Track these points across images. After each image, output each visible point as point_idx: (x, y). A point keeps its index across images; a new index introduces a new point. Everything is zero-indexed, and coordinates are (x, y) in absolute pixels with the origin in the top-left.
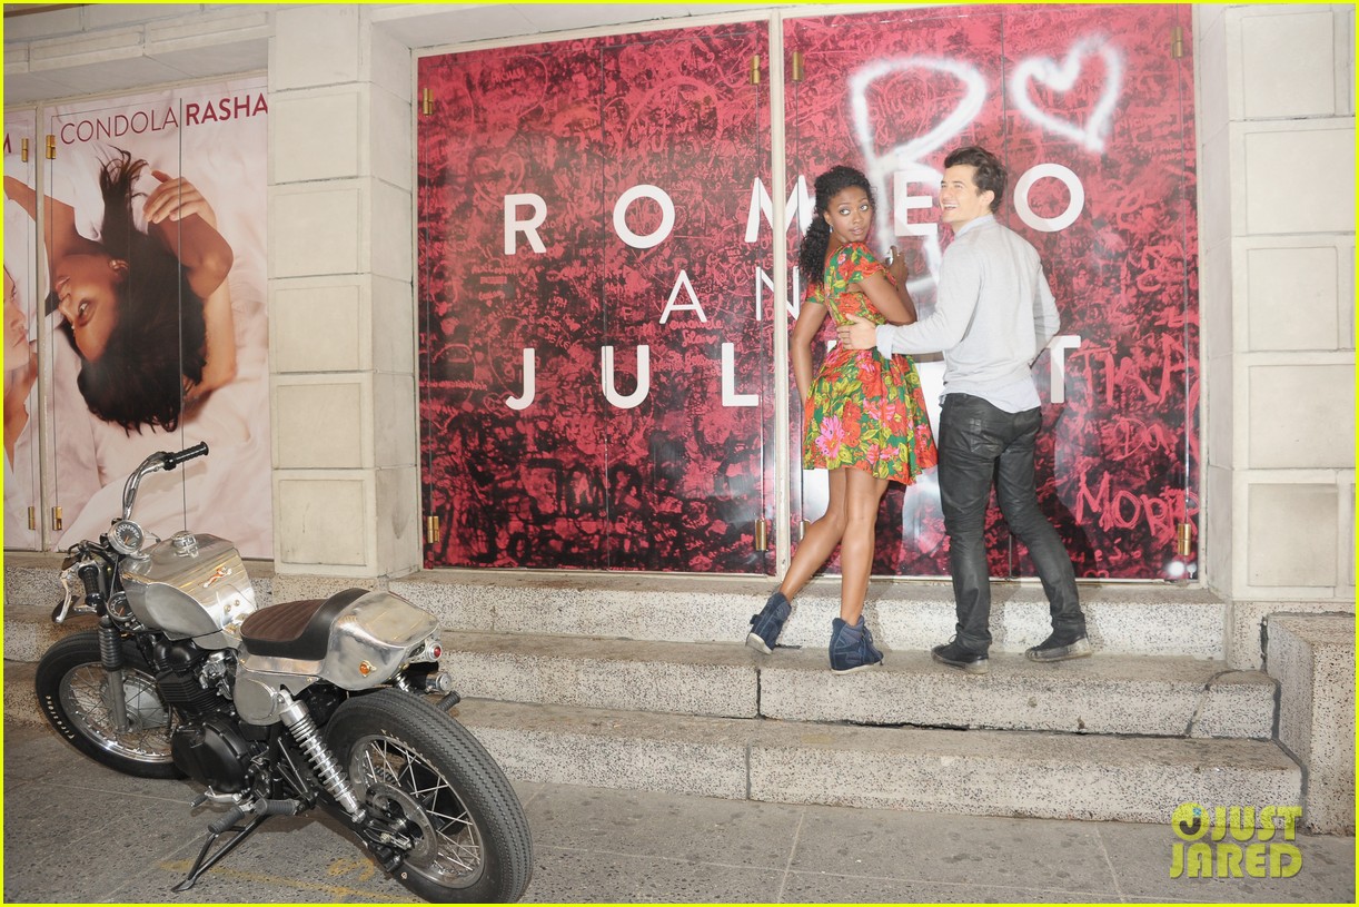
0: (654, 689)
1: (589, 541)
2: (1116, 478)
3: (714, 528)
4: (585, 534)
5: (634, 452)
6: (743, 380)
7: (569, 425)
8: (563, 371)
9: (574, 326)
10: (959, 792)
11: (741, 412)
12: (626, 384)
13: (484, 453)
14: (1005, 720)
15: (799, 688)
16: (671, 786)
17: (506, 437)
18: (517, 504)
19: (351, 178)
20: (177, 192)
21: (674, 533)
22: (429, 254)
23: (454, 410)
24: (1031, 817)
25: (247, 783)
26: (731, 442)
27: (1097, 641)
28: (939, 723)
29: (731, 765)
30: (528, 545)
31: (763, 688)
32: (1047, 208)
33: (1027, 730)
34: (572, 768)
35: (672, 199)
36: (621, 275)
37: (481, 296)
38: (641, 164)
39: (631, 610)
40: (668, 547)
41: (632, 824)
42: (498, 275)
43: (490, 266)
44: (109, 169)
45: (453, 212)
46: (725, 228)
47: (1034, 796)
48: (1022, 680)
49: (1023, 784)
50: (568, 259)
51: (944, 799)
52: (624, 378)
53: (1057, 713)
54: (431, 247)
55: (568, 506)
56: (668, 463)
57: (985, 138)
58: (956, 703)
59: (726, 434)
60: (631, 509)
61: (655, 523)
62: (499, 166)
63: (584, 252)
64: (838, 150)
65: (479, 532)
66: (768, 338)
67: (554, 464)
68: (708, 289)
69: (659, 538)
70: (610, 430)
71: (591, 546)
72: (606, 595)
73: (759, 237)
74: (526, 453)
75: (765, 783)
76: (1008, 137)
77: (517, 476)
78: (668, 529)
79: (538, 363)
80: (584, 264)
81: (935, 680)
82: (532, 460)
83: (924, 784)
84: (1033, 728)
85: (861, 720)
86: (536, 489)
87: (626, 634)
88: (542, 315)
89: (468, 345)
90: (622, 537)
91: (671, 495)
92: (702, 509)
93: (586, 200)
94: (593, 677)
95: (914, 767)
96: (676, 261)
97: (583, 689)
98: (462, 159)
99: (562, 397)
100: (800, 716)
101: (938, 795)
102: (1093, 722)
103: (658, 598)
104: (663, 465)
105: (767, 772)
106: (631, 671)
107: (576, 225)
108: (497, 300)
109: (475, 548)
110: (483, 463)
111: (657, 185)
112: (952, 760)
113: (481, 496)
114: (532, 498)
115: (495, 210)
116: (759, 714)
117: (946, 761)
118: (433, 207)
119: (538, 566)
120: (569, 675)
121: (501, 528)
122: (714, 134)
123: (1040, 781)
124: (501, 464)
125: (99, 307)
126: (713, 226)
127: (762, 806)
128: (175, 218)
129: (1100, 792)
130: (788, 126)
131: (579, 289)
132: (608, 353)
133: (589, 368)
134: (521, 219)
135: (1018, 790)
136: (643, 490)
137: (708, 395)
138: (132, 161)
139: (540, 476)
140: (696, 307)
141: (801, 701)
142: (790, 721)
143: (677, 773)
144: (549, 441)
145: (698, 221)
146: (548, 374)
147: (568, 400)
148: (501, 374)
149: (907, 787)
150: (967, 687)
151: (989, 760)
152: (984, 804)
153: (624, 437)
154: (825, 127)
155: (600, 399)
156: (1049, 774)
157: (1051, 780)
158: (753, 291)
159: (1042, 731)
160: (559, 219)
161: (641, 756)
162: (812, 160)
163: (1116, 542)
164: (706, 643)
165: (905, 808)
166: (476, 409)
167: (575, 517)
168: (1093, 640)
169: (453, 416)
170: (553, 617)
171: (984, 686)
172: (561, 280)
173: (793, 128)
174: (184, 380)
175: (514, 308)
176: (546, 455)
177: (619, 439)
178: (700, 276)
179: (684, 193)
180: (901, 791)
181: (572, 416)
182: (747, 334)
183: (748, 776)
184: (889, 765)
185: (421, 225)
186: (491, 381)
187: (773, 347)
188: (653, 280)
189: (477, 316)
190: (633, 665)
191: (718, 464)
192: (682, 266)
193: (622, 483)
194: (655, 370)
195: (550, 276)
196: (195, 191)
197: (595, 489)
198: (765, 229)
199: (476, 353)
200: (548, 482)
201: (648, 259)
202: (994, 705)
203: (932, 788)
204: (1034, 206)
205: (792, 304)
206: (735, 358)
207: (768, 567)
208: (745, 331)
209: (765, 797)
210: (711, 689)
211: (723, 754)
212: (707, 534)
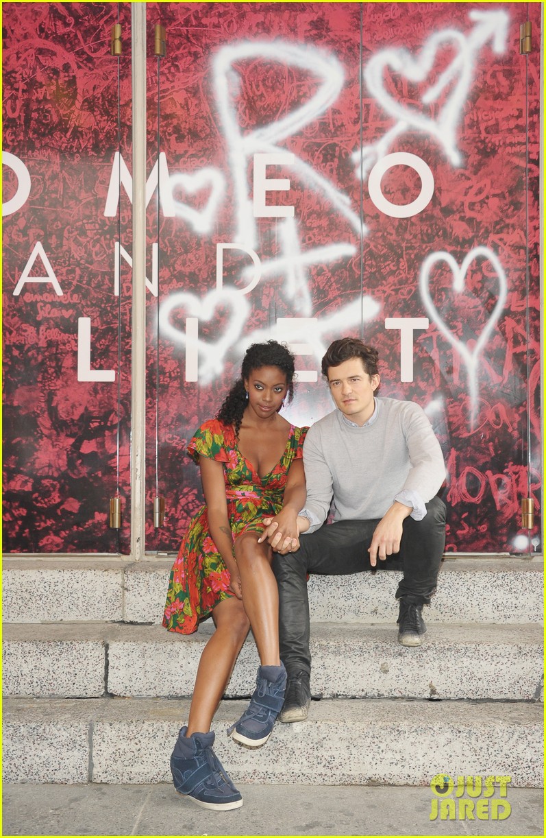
2: (462, 454)
3: (66, 506)
6: (100, 356)
10: (311, 759)
11: (96, 387)
14: (358, 688)
15: (149, 661)
24: (386, 784)
26: (87, 417)
27: (447, 610)
29: (72, 744)
31: (111, 664)
32: (399, 195)
33: (380, 697)
35: (29, 169)
40: (17, 528)
46: (84, 202)
47: (388, 762)
48: (373, 645)
49: (376, 749)
51: (297, 768)
53: (409, 679)
57: (343, 125)
59: (81, 410)
64: (199, 129)
66: (125, 314)
68: (64, 262)
69: (7, 517)
73: (119, 212)
75: (108, 762)
76: (365, 125)
78: (17, 508)
83: (276, 753)
84: (386, 694)
91: (22, 472)
92: (54, 486)
96: (31, 233)
100: (150, 693)
101: (291, 765)
102: (444, 687)
105: (111, 750)
111: (12, 151)
112: (304, 726)
116: (106, 692)
117: (298, 727)
122: (73, 104)
123: (392, 745)
126: (71, 198)
127: (104, 788)
129: (453, 754)
130: (150, 103)
135: (371, 755)
137: (63, 370)
140: (52, 279)
141: (151, 676)
142: (140, 698)
145: (56, 192)
149: (258, 757)
151: (341, 724)
152: (338, 772)
154: (187, 105)
156: (402, 736)
157: (404, 744)
158: (112, 266)
159: (395, 698)
162: (174, 137)
163: (463, 516)
164: (54, 623)
165: (256, 781)
168: (442, 609)
171: (336, 653)
173: (154, 104)
178: (56, 248)
179: (41, 163)
182: (105, 309)
183: (91, 756)
187: (130, 323)
191: (72, 441)
192: (38, 238)
194: (8, 342)
198: (124, 203)
202: (347, 673)
203: (284, 757)
204: (387, 192)
205: (151, 281)
206: (92, 333)
207: (123, 547)
208: (103, 305)
209: (109, 778)
210: (56, 667)
211: (64, 733)
212: (59, 513)
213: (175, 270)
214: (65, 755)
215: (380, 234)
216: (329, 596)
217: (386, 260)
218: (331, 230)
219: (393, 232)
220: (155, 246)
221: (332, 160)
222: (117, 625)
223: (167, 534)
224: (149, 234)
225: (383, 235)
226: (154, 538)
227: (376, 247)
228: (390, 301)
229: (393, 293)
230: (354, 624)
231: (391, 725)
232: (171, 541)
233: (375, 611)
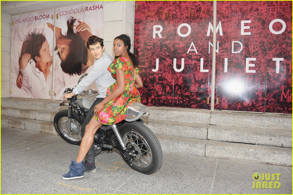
0: (184, 132)
1: (169, 101)
2: (291, 91)
3: (197, 99)
4: (168, 99)
5: (180, 82)
6: (205, 66)
7: (166, 75)
8: (165, 64)
9: (168, 54)
10: (254, 157)
11: (204, 73)
12: (179, 67)
13: (147, 81)
14: (264, 143)
15: (217, 133)
16: (187, 153)
17: (151, 78)
18: (153, 92)
19: (121, 21)
20: (83, 25)
21: (188, 100)
22: (136, 38)
23: (141, 72)
24: (271, 164)
25: (99, 143)
26: (202, 80)
28: (249, 143)
29: (201, 148)
30: (155, 101)
31: (208, 133)
32: (277, 29)
33: (269, 145)
34: (165, 147)
35: (191, 27)
36: (179, 43)
37: (148, 47)
38: (184, 19)
39: (178, 115)
40: (187, 103)
41: (179, 159)
42: (151, 43)
43: (150, 41)
44: (69, 21)
45: (142, 29)
46: (202, 33)
47: (272, 159)
48: (268, 134)
49: (269, 156)
50: (167, 39)
51: (250, 159)
52: (178, 65)
53: (277, 142)
54: (137, 37)
55: (165, 93)
56: (187, 84)
57: (263, 13)
58: (253, 138)
59: (201, 78)
60: (179, 94)
61: (184, 97)
62: (152, 19)
63: (170, 38)
64: (228, 16)
65: (145, 98)
66: (211, 57)
67: (162, 84)
68: (198, 46)
69: (185, 101)
70: (175, 77)
71: (169, 102)
72: (173, 112)
73: (210, 35)
74: (156, 81)
75: (209, 153)
76: (268, 13)
77: (154, 86)
78: (187, 99)
79: (160, 62)
80: (170, 40)
81: (248, 133)
82: (157, 83)
83: (246, 155)
84: (271, 145)
85: (230, 141)
86: (158, 89)
87: (177, 121)
88: (161, 51)
89: (144, 57)
90: (177, 100)
91: (188, 91)
92: (195, 94)
93: (172, 27)
94: (170, 129)
95: (244, 151)
96: (191, 40)
97: (168, 131)
98: (144, 18)
99: (164, 69)
100: (216, 140)
101: (249, 158)
102: (285, 144)
103: (185, 113)
104: (186, 85)
105: (210, 150)
106: (179, 128)
107: (169, 32)
108: (151, 48)
109: (144, 102)
110: (146, 83)
111: (187, 23)
112: (253, 150)
113: (145, 90)
114: (157, 91)
115: (151, 29)
116: (207, 139)
117: (251, 150)
118: (138, 28)
119: (157, 106)
120: (165, 128)
121: (150, 97)
122: (200, 12)
123: (273, 156)
124: (150, 83)
125: (65, 49)
126: (200, 32)
127: (208, 158)
128: (82, 31)
130: (217, 11)
131: (169, 46)
132: (175, 60)
133: (171, 63)
134: (157, 31)
135: (268, 158)
136: (182, 90)
137: (197, 69)
138: (74, 19)
139: (159, 86)
140: (195, 50)
141: (217, 136)
142: (214, 140)
143: (189, 150)
144: (161, 79)
145: (196, 31)
146: (161, 64)
147: (166, 70)
148: (151, 64)
149: (242, 155)
150: (256, 135)
151: (261, 150)
152: (260, 160)
153: (178, 78)
154: (225, 11)
155: (173, 70)
156: (276, 154)
157: (276, 156)
158: (208, 47)
159: (273, 146)
160: (165, 31)
161: (181, 145)
162: (223, 18)
163: (290, 105)
164: (195, 123)
165: (241, 160)
166: (145, 71)
167: (166, 96)
169: (140, 73)
170: (161, 116)
172: (165, 44)
174: (83, 65)
175: (155, 50)
176: (160, 82)
177: (177, 79)
178: (196, 43)
179: (193, 25)
180: (240, 156)
181: (166, 73)
183: (205, 151)
184: (238, 150)
185: (135, 32)
186: (149, 65)
187: (212, 59)
188: (186, 44)
189: (146, 51)
190: (179, 127)
191: (199, 85)
192: (192, 41)
193: (177, 88)
194: (186, 64)
195: (163, 43)
196: (87, 25)
197: (171, 89)
198: (211, 33)
199: (146, 59)
200: (160, 87)
201: (185, 40)
202: (262, 139)
203: (248, 156)
204: (274, 28)
205: (217, 50)
206: (204, 61)
207: (209, 108)
208: (206, 55)
209: (209, 156)
210: (197, 133)
211: (200, 146)
212: (196, 100)
213: (222, 47)
214: (200, 150)
215: (272, 38)
216: (257, 122)
217: (273, 45)
218: (260, 37)
219: (275, 38)
220: (218, 42)
221: (260, 21)
222: (209, 125)
223: (219, 106)
224: (217, 40)
225: (272, 39)
226: (216, 107)
227: (271, 41)
228: (274, 54)
229: (275, 52)
230: (263, 129)
231: (273, 152)
232: (220, 107)
233: (268, 126)
